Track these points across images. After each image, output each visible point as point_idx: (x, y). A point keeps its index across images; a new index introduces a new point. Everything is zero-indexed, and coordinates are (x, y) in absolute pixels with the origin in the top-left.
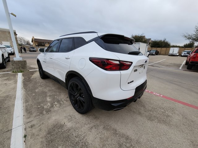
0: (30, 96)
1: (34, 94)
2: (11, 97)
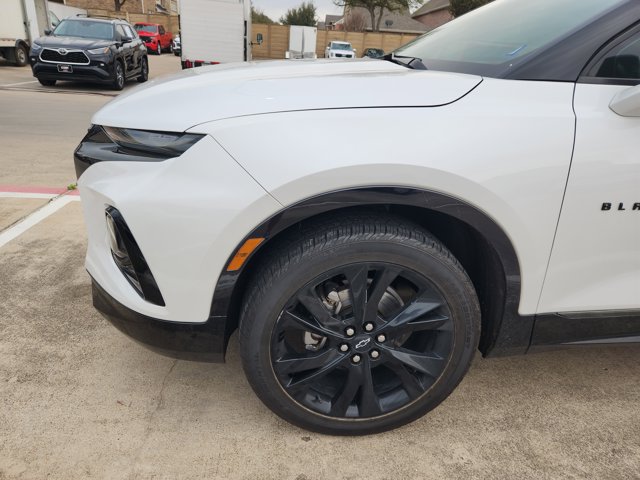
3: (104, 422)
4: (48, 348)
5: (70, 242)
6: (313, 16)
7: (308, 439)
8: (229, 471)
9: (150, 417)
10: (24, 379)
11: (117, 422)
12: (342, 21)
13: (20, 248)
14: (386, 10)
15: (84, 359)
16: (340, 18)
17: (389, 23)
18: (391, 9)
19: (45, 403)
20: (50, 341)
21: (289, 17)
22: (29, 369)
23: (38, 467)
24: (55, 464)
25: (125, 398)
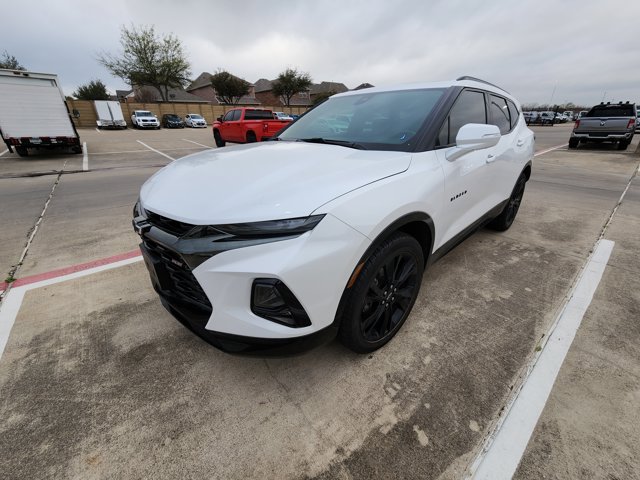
0: (541, 292)
1: (527, 289)
2: (601, 329)
3: (267, 419)
4: (165, 406)
5: (73, 324)
6: (104, 91)
7: (371, 357)
8: (358, 395)
9: (289, 399)
10: (175, 435)
11: (274, 414)
12: (132, 95)
13: (26, 351)
14: (168, 88)
15: (203, 394)
16: (129, 92)
17: (172, 96)
18: (172, 87)
19: (213, 437)
20: (162, 399)
21: (81, 92)
22: (170, 426)
23: (260, 473)
24: (269, 462)
25: (260, 398)
